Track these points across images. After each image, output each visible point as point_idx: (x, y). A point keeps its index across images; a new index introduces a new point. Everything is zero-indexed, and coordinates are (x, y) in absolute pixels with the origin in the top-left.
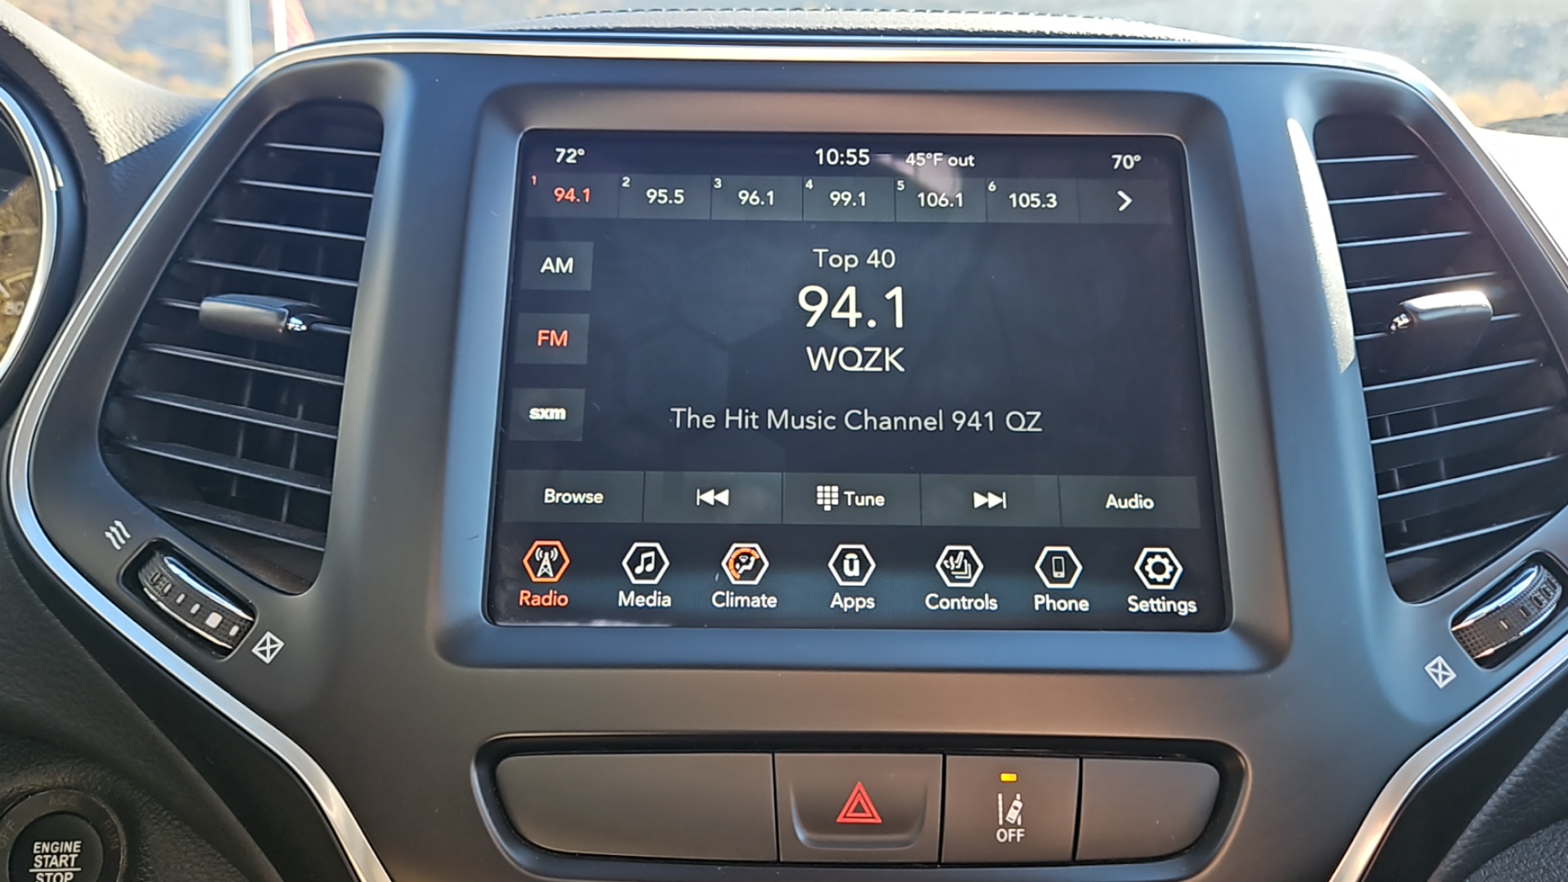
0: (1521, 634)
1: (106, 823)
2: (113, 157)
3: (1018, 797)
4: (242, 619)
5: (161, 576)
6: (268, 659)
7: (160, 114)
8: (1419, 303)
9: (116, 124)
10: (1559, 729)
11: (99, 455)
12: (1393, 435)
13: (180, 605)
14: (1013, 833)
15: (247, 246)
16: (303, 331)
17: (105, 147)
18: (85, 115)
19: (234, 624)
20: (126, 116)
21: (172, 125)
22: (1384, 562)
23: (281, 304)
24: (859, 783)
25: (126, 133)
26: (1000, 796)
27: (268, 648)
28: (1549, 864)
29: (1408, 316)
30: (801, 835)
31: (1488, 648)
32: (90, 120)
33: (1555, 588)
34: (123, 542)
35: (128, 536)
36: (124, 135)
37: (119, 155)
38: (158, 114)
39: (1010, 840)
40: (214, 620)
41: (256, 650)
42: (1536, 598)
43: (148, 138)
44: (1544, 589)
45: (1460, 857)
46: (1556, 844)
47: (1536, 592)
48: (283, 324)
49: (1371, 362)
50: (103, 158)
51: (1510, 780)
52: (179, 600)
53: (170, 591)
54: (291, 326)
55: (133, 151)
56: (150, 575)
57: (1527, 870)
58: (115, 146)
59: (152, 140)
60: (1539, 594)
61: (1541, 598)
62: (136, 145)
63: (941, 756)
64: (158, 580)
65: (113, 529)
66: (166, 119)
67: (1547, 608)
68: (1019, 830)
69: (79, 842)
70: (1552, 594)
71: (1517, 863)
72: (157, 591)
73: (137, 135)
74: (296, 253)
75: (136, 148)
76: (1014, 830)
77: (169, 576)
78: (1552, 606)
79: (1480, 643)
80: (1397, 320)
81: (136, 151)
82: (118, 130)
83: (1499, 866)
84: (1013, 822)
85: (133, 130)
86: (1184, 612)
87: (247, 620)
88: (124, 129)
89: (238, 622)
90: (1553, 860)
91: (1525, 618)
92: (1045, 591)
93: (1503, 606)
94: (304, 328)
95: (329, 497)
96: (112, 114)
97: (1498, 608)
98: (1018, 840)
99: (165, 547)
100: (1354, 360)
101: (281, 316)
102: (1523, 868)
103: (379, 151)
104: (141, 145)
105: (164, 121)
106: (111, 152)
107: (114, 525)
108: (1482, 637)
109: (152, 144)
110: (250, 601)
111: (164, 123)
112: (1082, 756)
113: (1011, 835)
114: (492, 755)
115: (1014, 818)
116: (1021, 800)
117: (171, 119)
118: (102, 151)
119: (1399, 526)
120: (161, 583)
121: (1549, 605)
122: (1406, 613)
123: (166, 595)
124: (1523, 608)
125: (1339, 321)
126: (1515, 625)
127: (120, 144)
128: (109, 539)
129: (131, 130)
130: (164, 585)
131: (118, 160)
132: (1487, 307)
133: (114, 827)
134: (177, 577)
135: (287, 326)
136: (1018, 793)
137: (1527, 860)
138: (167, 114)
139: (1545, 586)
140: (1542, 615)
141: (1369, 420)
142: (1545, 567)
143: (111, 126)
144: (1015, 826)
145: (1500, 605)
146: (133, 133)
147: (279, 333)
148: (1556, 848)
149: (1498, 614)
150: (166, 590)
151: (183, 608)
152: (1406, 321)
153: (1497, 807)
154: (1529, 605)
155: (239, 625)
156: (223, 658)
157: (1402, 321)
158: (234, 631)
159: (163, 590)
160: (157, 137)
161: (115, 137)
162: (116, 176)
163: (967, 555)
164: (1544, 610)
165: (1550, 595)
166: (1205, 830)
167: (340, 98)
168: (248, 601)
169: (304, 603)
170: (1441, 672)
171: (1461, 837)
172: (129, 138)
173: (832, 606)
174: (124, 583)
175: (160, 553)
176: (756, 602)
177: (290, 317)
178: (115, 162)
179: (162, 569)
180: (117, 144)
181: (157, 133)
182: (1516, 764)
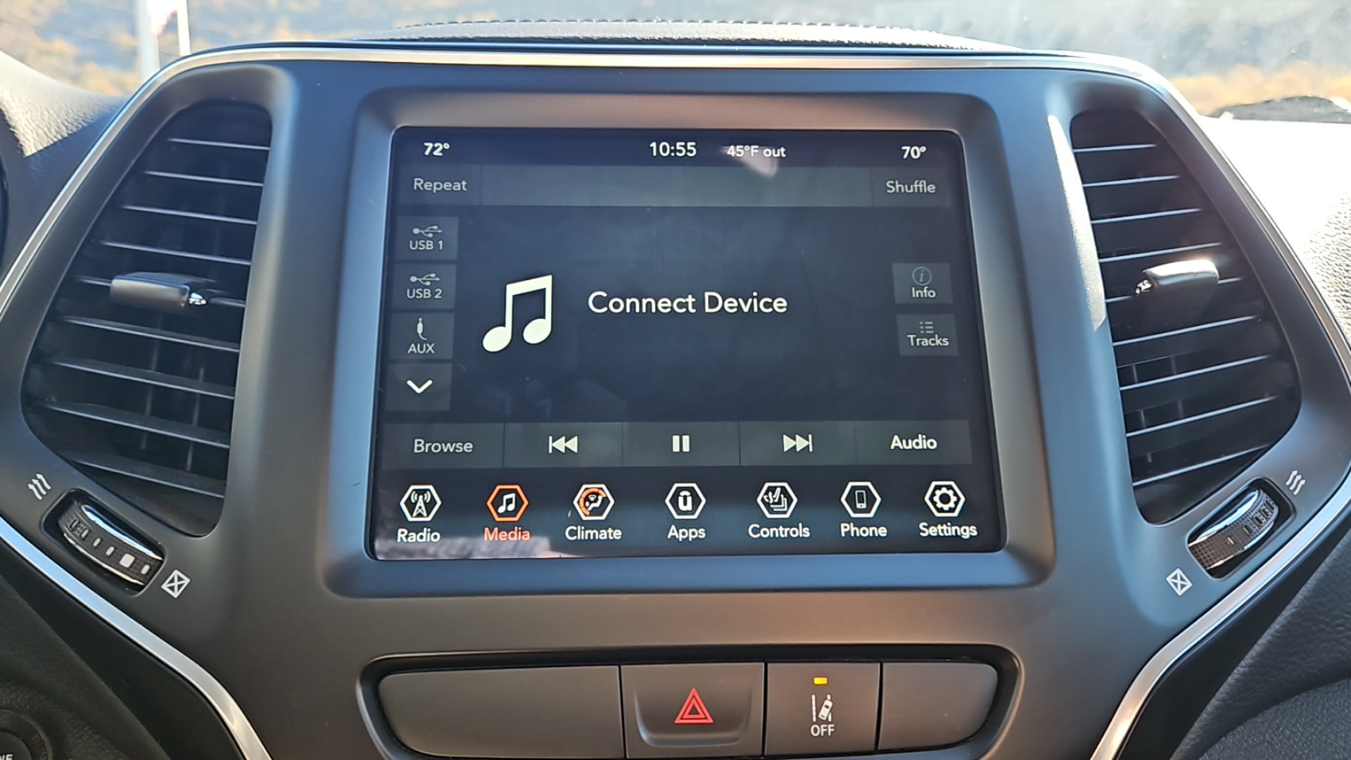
0: (1246, 548)
1: (35, 738)
2: (31, 151)
3: (829, 697)
4: (153, 558)
5: (79, 522)
6: (176, 594)
7: (73, 111)
8: (1159, 271)
9: (33, 121)
10: (1278, 627)
11: (22, 415)
12: (1140, 382)
13: (96, 548)
14: (824, 728)
15: (151, 230)
16: (202, 305)
17: (24, 142)
18: (6, 113)
19: (146, 563)
20: (42, 114)
21: (83, 121)
22: (1132, 489)
23: (184, 281)
24: (694, 689)
25: (43, 129)
26: (813, 697)
27: (175, 584)
28: (1272, 739)
29: (1150, 282)
30: (644, 736)
31: (1218, 561)
32: (9, 118)
33: (1273, 508)
34: (44, 492)
35: (49, 487)
36: (40, 131)
37: (36, 148)
38: (70, 111)
39: (822, 734)
40: (127, 560)
41: (165, 587)
42: (1257, 518)
43: (62, 133)
44: (1264, 510)
45: (1198, 736)
46: (1278, 721)
47: (1257, 513)
48: (185, 298)
49: (1120, 322)
50: (22, 151)
51: (1238, 671)
52: (96, 544)
53: (87, 536)
54: (192, 301)
55: (49, 144)
56: (69, 522)
57: (1255, 744)
58: (32, 141)
59: (66, 135)
60: (1259, 514)
61: (1261, 517)
62: (52, 140)
63: (763, 664)
64: (76, 526)
65: (35, 481)
66: (78, 116)
67: (1266, 526)
68: (830, 726)
69: (11, 755)
70: (1270, 514)
71: (1246, 738)
72: (75, 536)
73: (53, 130)
74: (196, 236)
75: (52, 142)
76: (825, 726)
77: (86, 522)
78: (1270, 524)
79: (1212, 557)
80: (1140, 285)
81: (52, 145)
82: (35, 127)
83: (1231, 741)
84: (824, 719)
85: (49, 126)
86: (966, 536)
87: (157, 560)
88: (40, 125)
89: (148, 561)
90: (1275, 735)
91: (1248, 535)
92: (849, 520)
93: (1230, 524)
94: (204, 302)
95: (227, 451)
96: (30, 112)
97: (1226, 527)
98: (829, 734)
99: (82, 497)
100: (1105, 321)
101: (183, 292)
102: (1251, 742)
103: (269, 145)
104: (56, 140)
105: (76, 117)
106: (29, 146)
107: (36, 478)
108: (1213, 551)
109: (66, 138)
110: (159, 543)
111: (76, 120)
112: (882, 660)
113: (823, 730)
114: (375, 674)
115: (826, 716)
116: (831, 700)
117: (83, 115)
118: (21, 145)
119: (1145, 458)
120: (79, 529)
121: (1268, 523)
122: (1151, 533)
123: (84, 539)
124: (1246, 527)
125: (1093, 287)
126: (1240, 541)
127: (37, 139)
128: (32, 490)
129: (46, 126)
130: (81, 531)
131: (36, 153)
132: (1214, 273)
133: (42, 741)
134: (94, 522)
135: (188, 301)
136: (829, 694)
137: (1254, 735)
138: (79, 111)
139: (1264, 507)
140: (1262, 532)
141: (1118, 370)
142: (1265, 491)
143: (30, 124)
144: (826, 722)
145: (1228, 524)
146: (49, 129)
147: (180, 306)
148: (1278, 724)
149: (1226, 532)
150: (83, 535)
151: (99, 551)
152: (1148, 286)
153: (1227, 693)
154: (1251, 524)
155: (149, 564)
156: (135, 594)
157: (1145, 286)
158: (146, 569)
159: (80, 535)
160: (70, 132)
161: (32, 133)
162: (33, 168)
163: (784, 490)
164: (1264, 528)
165: (1268, 515)
166: (986, 720)
167: (233, 99)
168: (157, 543)
169: (207, 544)
170: (1179, 582)
171: (1198, 720)
172: (45, 133)
173: (669, 537)
174: (46, 529)
175: (78, 501)
176: (603, 535)
177: (191, 293)
178: (33, 155)
179: (80, 517)
180: (35, 139)
181: (70, 128)
182: (1242, 658)
